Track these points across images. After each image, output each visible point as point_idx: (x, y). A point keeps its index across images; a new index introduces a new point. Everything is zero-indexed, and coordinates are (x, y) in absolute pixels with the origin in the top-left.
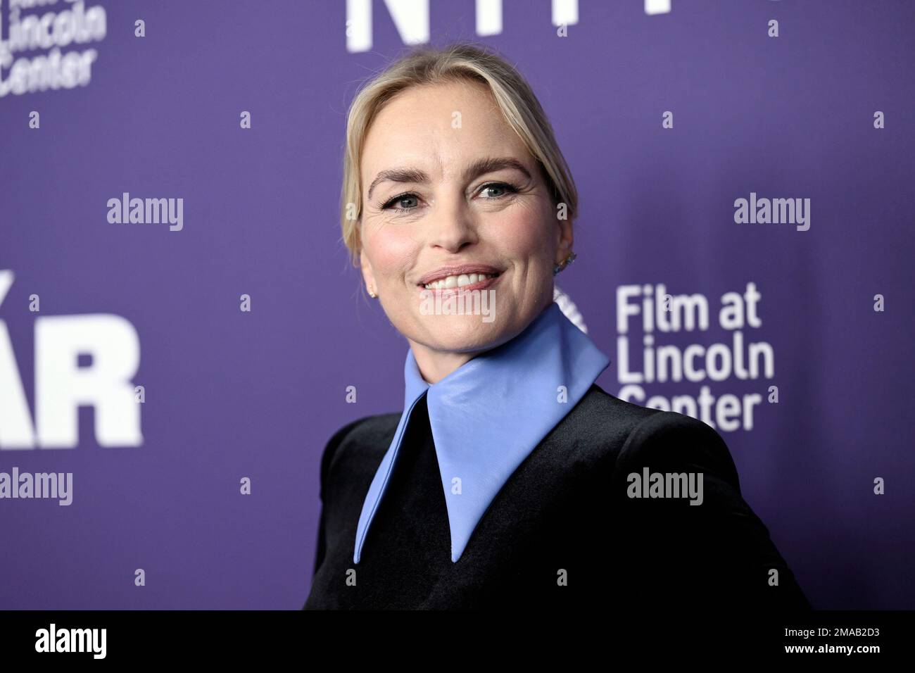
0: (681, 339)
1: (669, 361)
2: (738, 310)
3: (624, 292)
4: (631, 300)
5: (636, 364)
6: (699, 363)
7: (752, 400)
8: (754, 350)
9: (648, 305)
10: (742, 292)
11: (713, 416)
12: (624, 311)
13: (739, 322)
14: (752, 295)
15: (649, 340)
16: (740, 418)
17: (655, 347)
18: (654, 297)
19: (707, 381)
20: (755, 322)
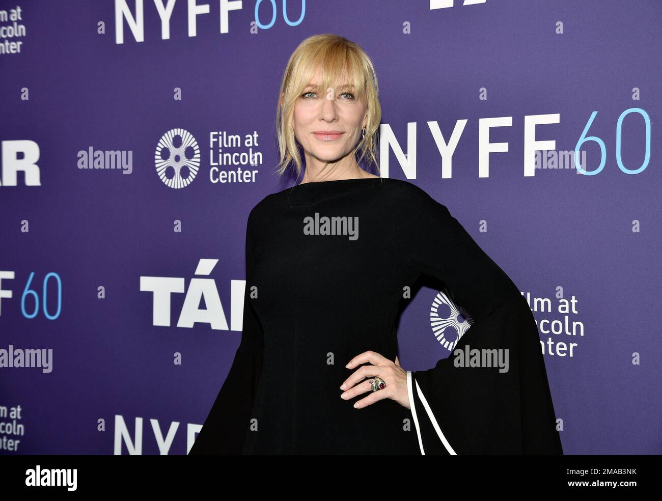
0: (231, 150)
1: (227, 157)
2: (251, 140)
3: (212, 134)
4: (215, 136)
5: (216, 159)
6: (237, 159)
7: (254, 172)
8: (256, 155)
9: (220, 137)
10: (252, 134)
11: (242, 178)
12: (212, 140)
13: (251, 145)
14: (256, 135)
15: (220, 151)
16: (251, 178)
17: (223, 154)
18: (222, 135)
19: (240, 165)
20: (256, 145)
